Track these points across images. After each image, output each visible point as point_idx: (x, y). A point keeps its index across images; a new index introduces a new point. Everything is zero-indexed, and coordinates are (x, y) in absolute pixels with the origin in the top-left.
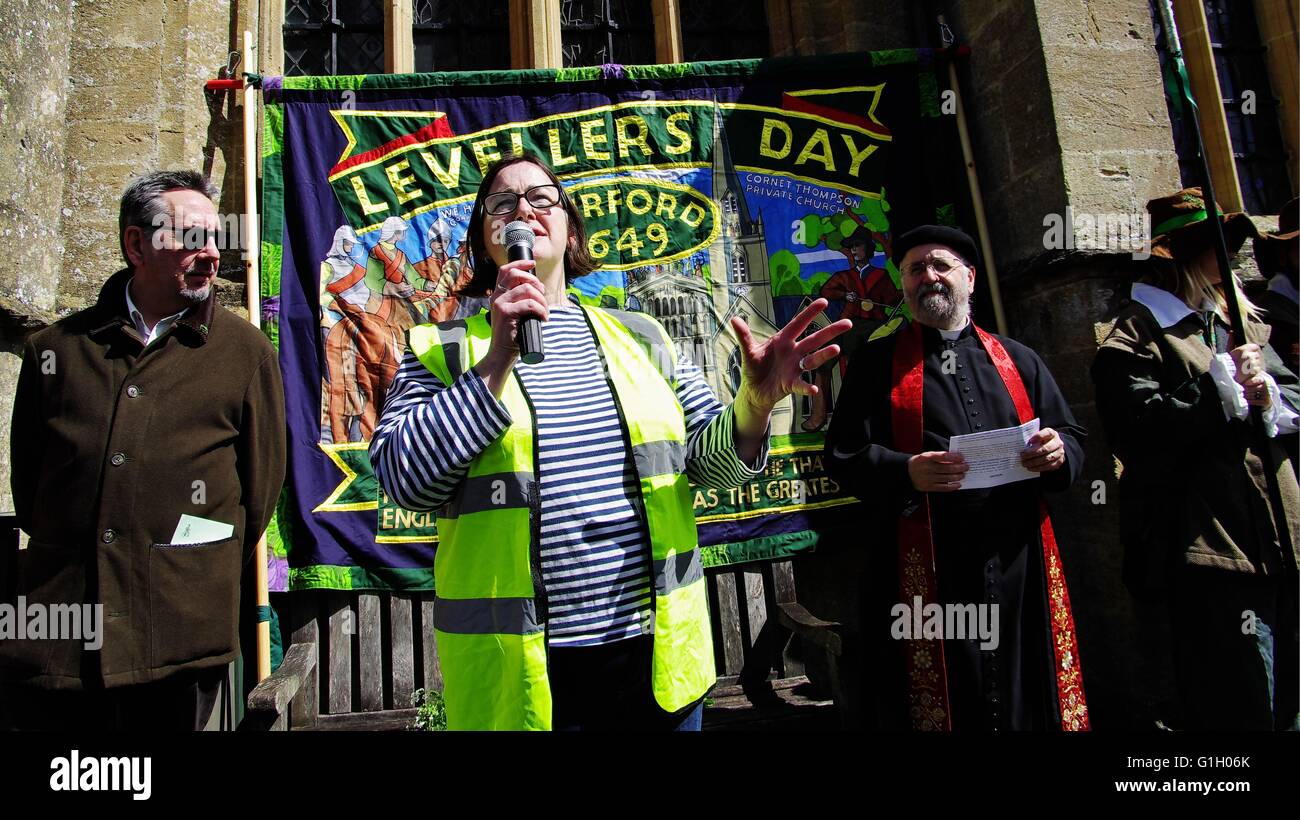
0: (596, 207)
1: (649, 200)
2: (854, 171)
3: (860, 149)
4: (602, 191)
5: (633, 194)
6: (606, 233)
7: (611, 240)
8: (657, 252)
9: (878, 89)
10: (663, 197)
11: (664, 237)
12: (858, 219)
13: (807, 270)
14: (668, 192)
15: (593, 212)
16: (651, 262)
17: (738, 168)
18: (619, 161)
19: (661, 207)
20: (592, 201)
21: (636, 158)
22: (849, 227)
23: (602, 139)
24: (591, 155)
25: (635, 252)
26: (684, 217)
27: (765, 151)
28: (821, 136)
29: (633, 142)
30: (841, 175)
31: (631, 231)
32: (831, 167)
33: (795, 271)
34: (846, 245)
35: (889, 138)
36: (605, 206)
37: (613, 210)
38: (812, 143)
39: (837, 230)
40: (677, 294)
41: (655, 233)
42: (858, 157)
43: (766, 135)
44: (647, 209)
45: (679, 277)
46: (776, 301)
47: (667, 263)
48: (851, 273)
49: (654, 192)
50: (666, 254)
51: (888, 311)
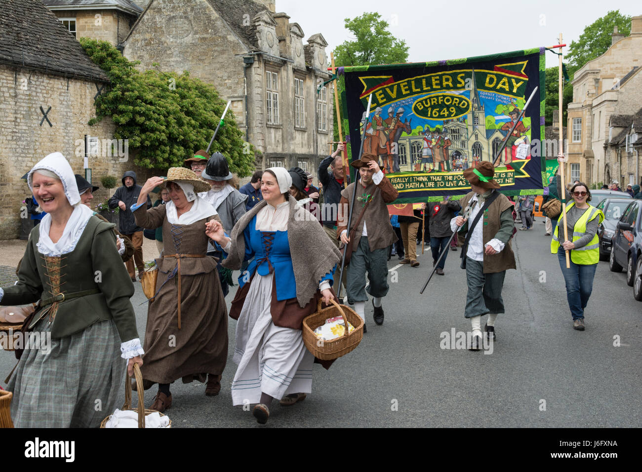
0: (435, 102)
1: (451, 100)
2: (515, 91)
3: (517, 83)
4: (437, 97)
5: (446, 98)
6: (438, 109)
7: (439, 112)
8: (452, 116)
9: (525, 63)
10: (455, 99)
11: (454, 111)
12: (516, 106)
13: (497, 121)
14: (456, 97)
15: (434, 103)
16: (451, 118)
17: (478, 90)
18: (442, 88)
19: (454, 102)
20: (434, 100)
21: (448, 88)
22: (511, 109)
23: (438, 82)
24: (434, 87)
25: (446, 115)
26: (460, 105)
27: (487, 85)
28: (505, 80)
29: (447, 83)
30: (511, 92)
31: (445, 109)
32: (507, 90)
33: (494, 122)
34: (510, 114)
35: (527, 79)
36: (438, 102)
37: (440, 103)
38: (502, 82)
39: (508, 109)
40: (458, 128)
41: (452, 110)
42: (516, 86)
43: (488, 80)
44: (450, 102)
45: (458, 123)
46: (487, 130)
47: (455, 118)
48: (512, 123)
49: (453, 97)
50: (454, 116)
51: (521, 134)
